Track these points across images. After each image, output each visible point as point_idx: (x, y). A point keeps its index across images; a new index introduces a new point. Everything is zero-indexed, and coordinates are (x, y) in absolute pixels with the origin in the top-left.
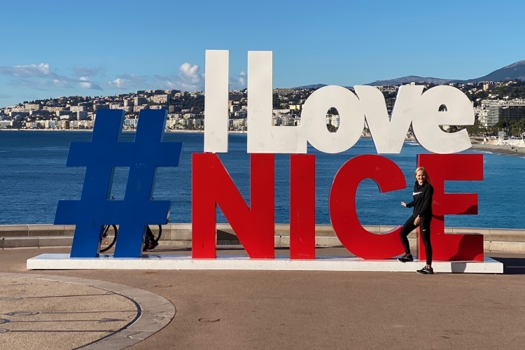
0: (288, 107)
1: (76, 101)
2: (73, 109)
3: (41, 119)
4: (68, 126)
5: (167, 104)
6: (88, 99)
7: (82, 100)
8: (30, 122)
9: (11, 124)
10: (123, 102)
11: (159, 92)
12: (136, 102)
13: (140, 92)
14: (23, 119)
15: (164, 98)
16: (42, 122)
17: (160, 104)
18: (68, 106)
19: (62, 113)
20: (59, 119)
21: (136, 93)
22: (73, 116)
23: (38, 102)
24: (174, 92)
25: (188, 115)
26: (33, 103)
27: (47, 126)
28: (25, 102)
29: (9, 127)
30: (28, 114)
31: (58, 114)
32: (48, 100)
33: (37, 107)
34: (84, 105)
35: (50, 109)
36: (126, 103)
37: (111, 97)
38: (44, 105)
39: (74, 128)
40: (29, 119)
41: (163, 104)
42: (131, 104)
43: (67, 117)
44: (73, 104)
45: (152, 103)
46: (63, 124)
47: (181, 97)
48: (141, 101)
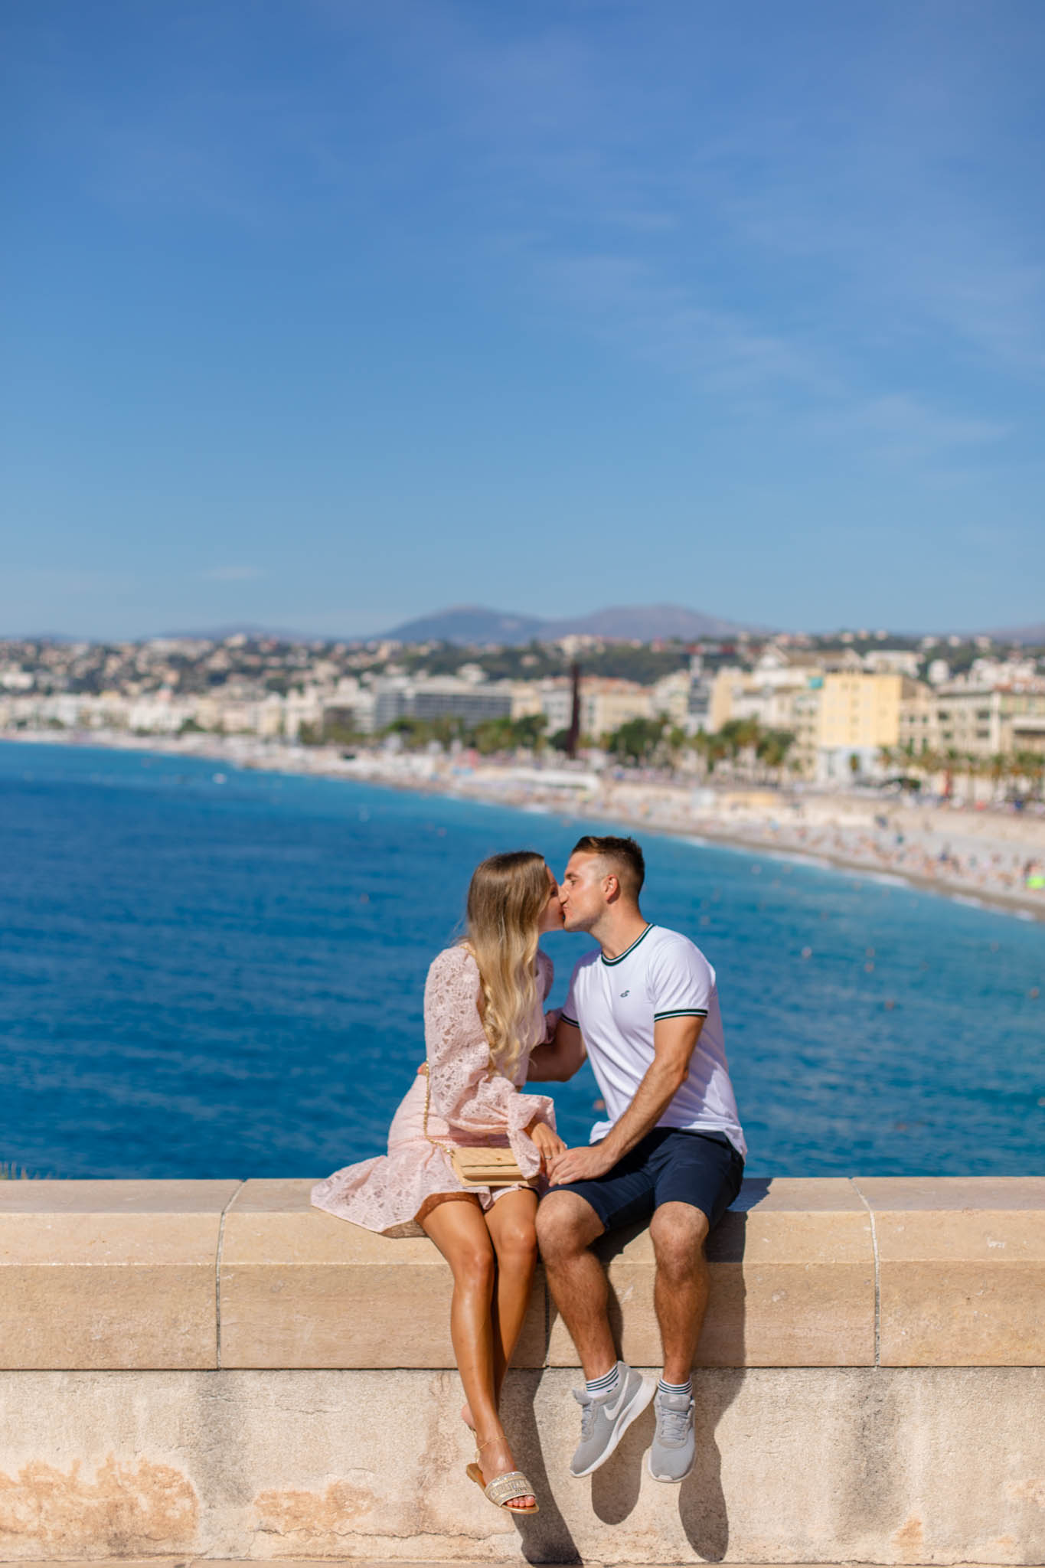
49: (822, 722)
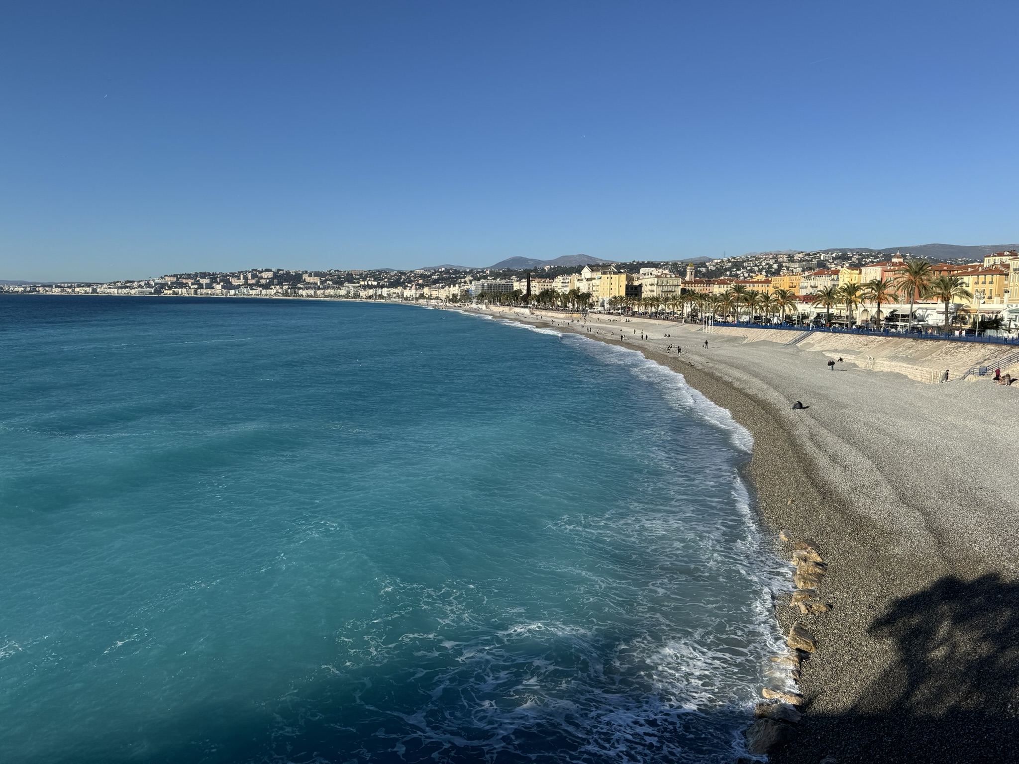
0: (359, 283)
1: (204, 275)
2: (201, 281)
4: (196, 293)
5: (273, 278)
6: (213, 274)
8: (167, 290)
9: (153, 292)
10: (240, 276)
12: (250, 277)
13: (253, 270)
14: (162, 288)
15: (270, 275)
16: (177, 290)
17: (268, 278)
18: (198, 279)
19: (193, 284)
20: (190, 288)
21: (251, 270)
22: (201, 286)
23: (175, 276)
24: (279, 270)
25: (287, 287)
26: (171, 276)
27: (180, 293)
28: (165, 276)
29: (151, 293)
30: (168, 284)
32: (183, 274)
33: (174, 279)
34: (211, 278)
35: (184, 281)
36: (242, 277)
37: (232, 273)
38: (180, 278)
39: (201, 294)
40: (167, 288)
41: (270, 278)
42: (246, 278)
43: (196, 286)
44: (202, 277)
45: (262, 278)
46: (192, 291)
47: (283, 274)
48: (254, 277)
49: (601, 290)
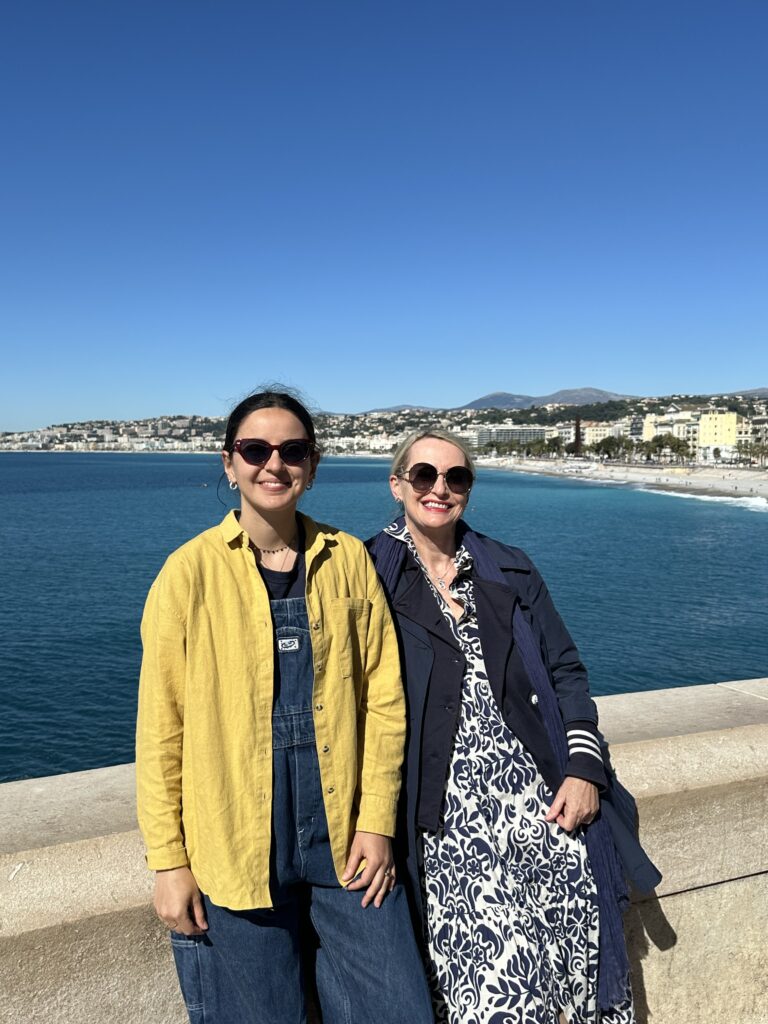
1: (102, 425)
2: (99, 432)
3: (68, 441)
4: (95, 447)
5: (190, 428)
6: (113, 424)
7: (108, 424)
8: (58, 444)
9: (40, 446)
10: (147, 425)
11: (180, 418)
12: (160, 426)
14: (51, 441)
15: (186, 423)
16: (70, 444)
17: (183, 428)
18: (95, 429)
19: (89, 436)
20: (87, 441)
21: (160, 418)
22: (100, 439)
23: (65, 426)
24: (195, 417)
26: (61, 426)
27: (75, 447)
28: (53, 426)
29: (38, 448)
30: (58, 436)
31: (85, 436)
32: (74, 424)
33: (64, 431)
34: (111, 428)
35: (77, 432)
37: (136, 422)
38: (72, 428)
39: (102, 450)
40: (57, 442)
41: (186, 428)
42: (154, 427)
43: (95, 439)
44: (99, 428)
45: (175, 427)
46: (91, 445)
47: (202, 422)
48: (165, 426)
49: (700, 435)
